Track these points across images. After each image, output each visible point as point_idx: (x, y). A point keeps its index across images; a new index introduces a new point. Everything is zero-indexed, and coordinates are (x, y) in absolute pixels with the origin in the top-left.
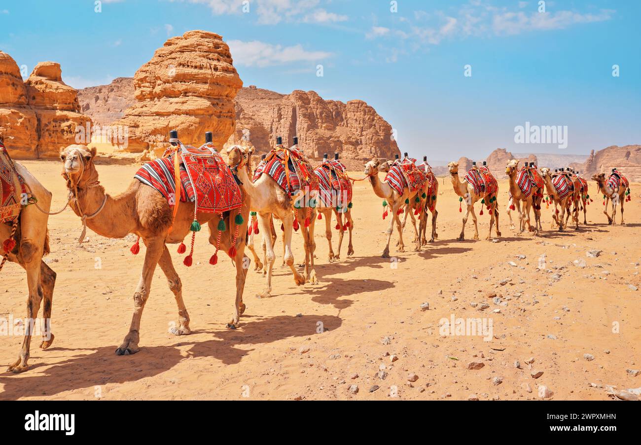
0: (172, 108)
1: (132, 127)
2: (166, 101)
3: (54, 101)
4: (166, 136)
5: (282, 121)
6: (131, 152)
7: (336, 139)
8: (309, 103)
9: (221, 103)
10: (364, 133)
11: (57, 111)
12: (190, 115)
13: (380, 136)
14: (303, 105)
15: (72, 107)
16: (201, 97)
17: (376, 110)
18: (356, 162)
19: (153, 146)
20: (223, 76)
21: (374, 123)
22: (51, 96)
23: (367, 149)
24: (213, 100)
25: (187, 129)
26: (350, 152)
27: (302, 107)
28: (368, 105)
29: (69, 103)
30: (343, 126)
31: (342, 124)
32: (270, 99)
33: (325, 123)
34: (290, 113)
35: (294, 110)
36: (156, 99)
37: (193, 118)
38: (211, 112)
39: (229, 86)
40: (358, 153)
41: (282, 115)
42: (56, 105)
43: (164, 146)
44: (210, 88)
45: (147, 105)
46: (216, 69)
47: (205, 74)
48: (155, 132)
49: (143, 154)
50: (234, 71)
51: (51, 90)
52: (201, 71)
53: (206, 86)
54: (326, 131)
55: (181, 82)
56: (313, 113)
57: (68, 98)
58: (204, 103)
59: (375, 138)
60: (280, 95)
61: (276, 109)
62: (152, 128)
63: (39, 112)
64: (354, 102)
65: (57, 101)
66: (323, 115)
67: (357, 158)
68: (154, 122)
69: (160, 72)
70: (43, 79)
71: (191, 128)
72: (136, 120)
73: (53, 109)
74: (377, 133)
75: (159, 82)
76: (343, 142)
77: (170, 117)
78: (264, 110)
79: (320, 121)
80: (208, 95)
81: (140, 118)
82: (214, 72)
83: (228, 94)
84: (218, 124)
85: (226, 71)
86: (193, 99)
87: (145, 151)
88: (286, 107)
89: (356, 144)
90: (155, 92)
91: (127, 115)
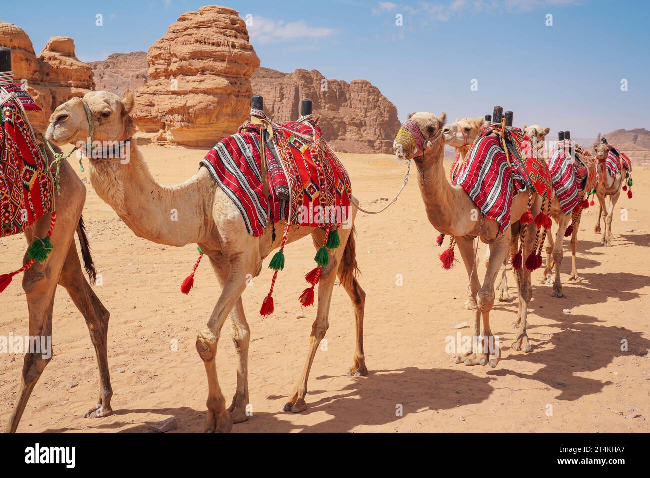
0: (189, 87)
1: (148, 106)
2: (183, 79)
3: (69, 78)
4: (184, 116)
5: (285, 101)
6: (147, 132)
7: (340, 120)
8: (312, 83)
9: (240, 82)
10: (369, 114)
11: (72, 88)
12: (208, 95)
13: (385, 117)
14: (306, 84)
15: (87, 84)
16: (219, 75)
17: (380, 91)
18: (361, 144)
19: (170, 126)
20: (241, 54)
21: (379, 104)
22: (66, 73)
23: (371, 131)
24: (232, 79)
25: (205, 109)
26: (354, 134)
27: (305, 86)
28: (373, 85)
29: (84, 81)
30: (347, 106)
31: (346, 104)
32: (271, 78)
33: (328, 103)
34: (293, 93)
35: (297, 90)
36: (172, 77)
37: (211, 98)
38: (229, 91)
39: (247, 64)
40: (362, 135)
41: (284, 95)
42: (70, 82)
43: (182, 126)
44: (228, 66)
45: (162, 84)
46: (234, 47)
47: (223, 51)
48: (172, 112)
49: (159, 134)
50: (251, 49)
51: (66, 67)
52: (219, 49)
53: (225, 65)
54: (330, 112)
55: (198, 60)
56: (316, 93)
57: (83, 75)
58: (223, 82)
59: (380, 120)
60: (282, 74)
61: (278, 89)
62: (169, 107)
63: (54, 89)
64: (358, 82)
65: (72, 78)
66: (327, 95)
67: (361, 140)
68: (171, 101)
69: (176, 49)
70: (57, 55)
71: (210, 108)
72: (151, 99)
73: (68, 87)
74: (381, 114)
75: (174, 59)
76: (347, 123)
77: (187, 96)
78: (266, 90)
79: (323, 101)
80: (227, 74)
81: (156, 96)
82: (232, 50)
83: (245, 73)
84: (237, 104)
85: (244, 48)
86: (211, 78)
87: (162, 131)
88: (288, 86)
89: (360, 125)
90: (171, 70)
91: (142, 94)
